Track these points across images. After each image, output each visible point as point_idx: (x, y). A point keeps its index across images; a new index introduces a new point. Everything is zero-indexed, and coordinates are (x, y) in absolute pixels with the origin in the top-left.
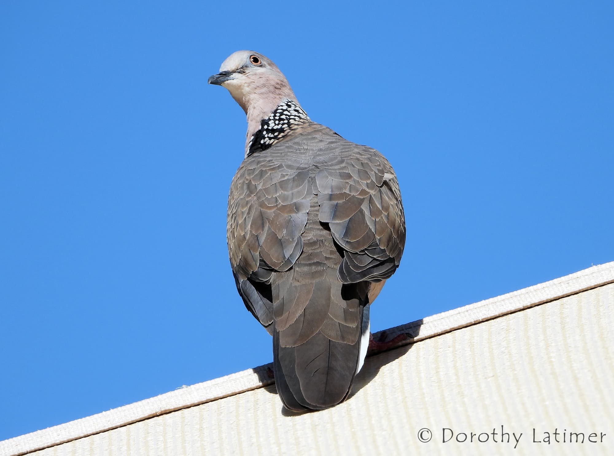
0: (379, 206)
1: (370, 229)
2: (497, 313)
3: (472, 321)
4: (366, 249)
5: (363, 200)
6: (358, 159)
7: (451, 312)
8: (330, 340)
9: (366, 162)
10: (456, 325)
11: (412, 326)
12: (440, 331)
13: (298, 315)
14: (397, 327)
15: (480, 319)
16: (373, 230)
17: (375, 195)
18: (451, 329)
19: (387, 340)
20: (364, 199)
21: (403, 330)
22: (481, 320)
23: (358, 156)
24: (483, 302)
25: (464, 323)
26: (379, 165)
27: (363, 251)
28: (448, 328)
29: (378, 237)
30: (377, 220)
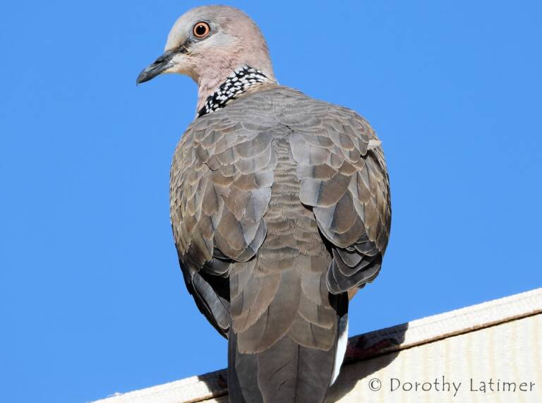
0: (367, 186)
1: (359, 217)
2: (501, 318)
3: (471, 326)
4: (355, 244)
5: (349, 178)
6: (338, 121)
7: (446, 315)
8: (299, 346)
9: (347, 124)
10: (450, 331)
11: (397, 330)
12: (430, 337)
13: (260, 314)
14: (380, 331)
15: (481, 324)
16: (362, 218)
17: (362, 172)
18: (445, 335)
19: (366, 346)
20: (351, 176)
21: (386, 334)
22: (482, 326)
23: (338, 117)
24: (486, 304)
25: (461, 328)
26: (362, 130)
27: (352, 246)
28: (441, 334)
29: (367, 227)
30: (366, 204)
